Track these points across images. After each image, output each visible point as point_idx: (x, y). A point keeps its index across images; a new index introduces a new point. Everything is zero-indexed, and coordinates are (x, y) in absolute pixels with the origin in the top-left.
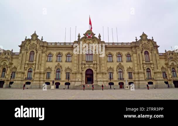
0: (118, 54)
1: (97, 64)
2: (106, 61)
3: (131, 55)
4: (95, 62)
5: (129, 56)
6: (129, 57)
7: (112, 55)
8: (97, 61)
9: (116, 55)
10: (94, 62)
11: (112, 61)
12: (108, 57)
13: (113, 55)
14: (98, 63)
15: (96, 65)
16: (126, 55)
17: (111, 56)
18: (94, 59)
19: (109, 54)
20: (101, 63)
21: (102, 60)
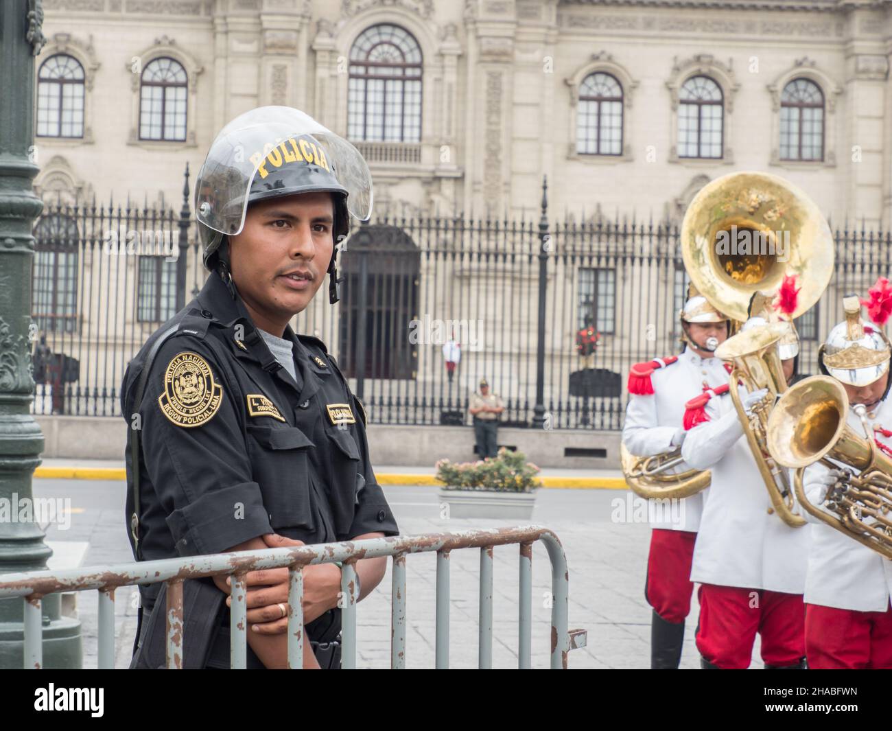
0: (686, 73)
1: (459, 180)
2: (562, 151)
3: (830, 88)
4: (447, 156)
5: (808, 94)
6: (801, 106)
7: (627, 83)
8: (459, 150)
9: (669, 87)
10: (427, 153)
11: (623, 153)
12: (582, 106)
13: (635, 85)
14: (475, 168)
15: (448, 189)
16: (770, 90)
17: (608, 88)
18: (427, 132)
19: (594, 74)
20: (504, 173)
21: (513, 139)
